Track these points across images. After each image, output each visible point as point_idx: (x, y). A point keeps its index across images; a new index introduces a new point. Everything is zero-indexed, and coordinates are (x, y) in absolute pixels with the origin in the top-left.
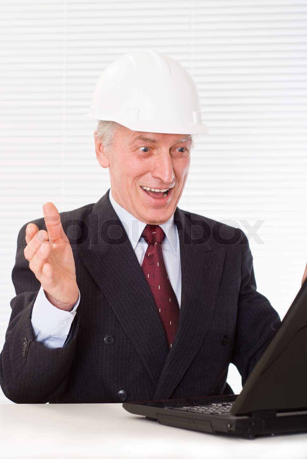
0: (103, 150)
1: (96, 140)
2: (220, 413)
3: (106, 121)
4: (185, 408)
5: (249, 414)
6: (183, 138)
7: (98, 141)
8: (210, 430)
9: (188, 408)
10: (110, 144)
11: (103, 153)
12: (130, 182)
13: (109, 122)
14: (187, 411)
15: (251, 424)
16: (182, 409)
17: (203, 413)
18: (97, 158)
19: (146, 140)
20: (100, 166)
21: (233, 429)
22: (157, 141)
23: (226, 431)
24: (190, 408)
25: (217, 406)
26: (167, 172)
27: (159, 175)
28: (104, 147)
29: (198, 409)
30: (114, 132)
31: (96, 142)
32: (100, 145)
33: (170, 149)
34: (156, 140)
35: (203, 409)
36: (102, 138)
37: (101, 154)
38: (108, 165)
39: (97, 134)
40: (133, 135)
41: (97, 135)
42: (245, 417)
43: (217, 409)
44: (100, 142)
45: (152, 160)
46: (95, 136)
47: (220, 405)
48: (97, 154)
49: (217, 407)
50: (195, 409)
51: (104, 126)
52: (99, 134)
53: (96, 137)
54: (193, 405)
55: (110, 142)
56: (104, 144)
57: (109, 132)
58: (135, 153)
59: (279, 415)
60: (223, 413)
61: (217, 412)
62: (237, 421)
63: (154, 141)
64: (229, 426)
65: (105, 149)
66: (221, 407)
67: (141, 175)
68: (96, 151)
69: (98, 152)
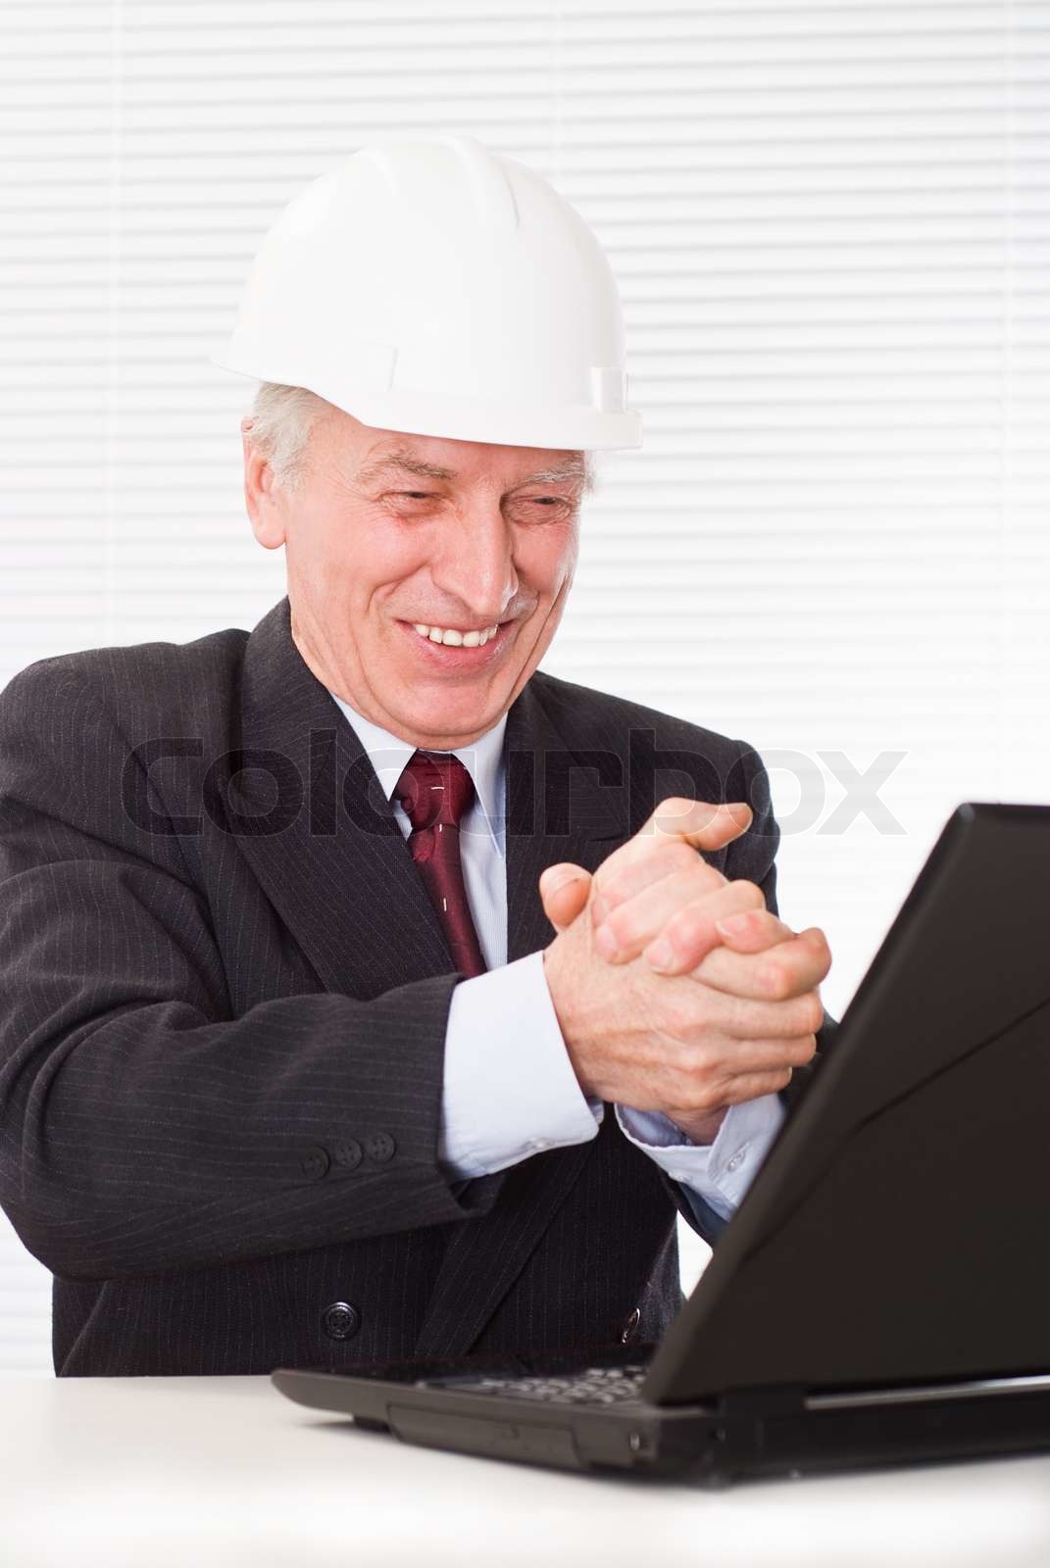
0: (270, 483)
1: (248, 451)
2: (608, 1399)
3: (279, 387)
4: (489, 1384)
5: (707, 1401)
6: (549, 470)
7: (254, 453)
8: (570, 1457)
9: (500, 1384)
10: (296, 465)
11: (270, 495)
12: (359, 599)
13: (292, 388)
14: (494, 1392)
15: (713, 1435)
16: (477, 1387)
17: (547, 1398)
18: (249, 511)
19: (417, 468)
20: (255, 540)
21: (651, 1453)
22: (456, 476)
23: (625, 1460)
24: (507, 1386)
25: (604, 1376)
26: (487, 579)
27: (459, 588)
28: (272, 476)
29: (534, 1388)
30: (307, 425)
31: (249, 456)
32: (262, 467)
33: (504, 501)
34: (452, 472)
35: (552, 1387)
36: (267, 442)
37: (262, 499)
38: (279, 537)
39: (249, 428)
40: (372, 449)
41: (249, 434)
42: (695, 1412)
43: (600, 1386)
44: (262, 457)
45: (439, 529)
46: (246, 434)
47: (614, 1374)
48: (251, 499)
49: (603, 1382)
50: (524, 1387)
51: (277, 400)
52: (260, 427)
53: (248, 437)
54: (519, 1376)
55: (294, 460)
56: (275, 464)
57: (291, 426)
58: (383, 503)
59: (815, 1403)
60: (618, 1398)
61: (599, 1394)
62: (666, 1424)
63: (444, 475)
64: (636, 1442)
65: (276, 483)
66: (619, 1379)
67: (401, 579)
68: (247, 486)
69: (254, 490)
